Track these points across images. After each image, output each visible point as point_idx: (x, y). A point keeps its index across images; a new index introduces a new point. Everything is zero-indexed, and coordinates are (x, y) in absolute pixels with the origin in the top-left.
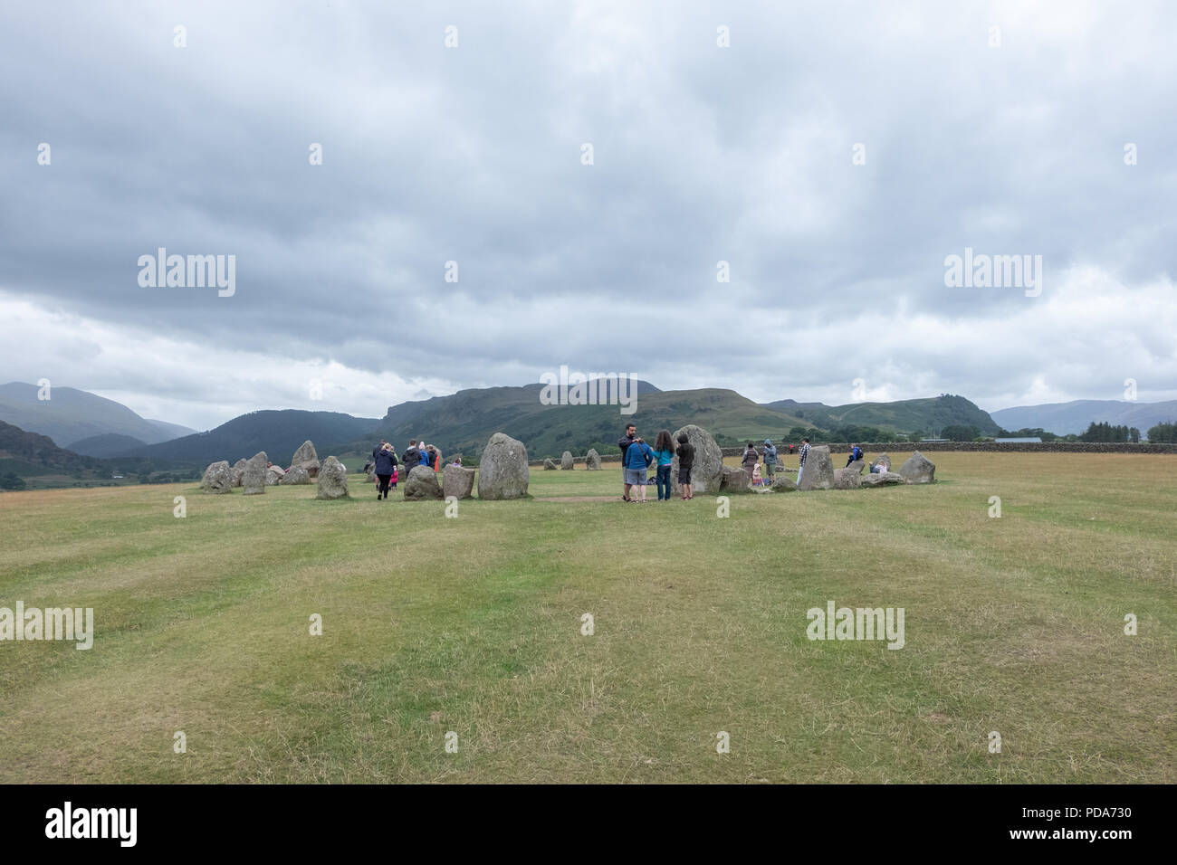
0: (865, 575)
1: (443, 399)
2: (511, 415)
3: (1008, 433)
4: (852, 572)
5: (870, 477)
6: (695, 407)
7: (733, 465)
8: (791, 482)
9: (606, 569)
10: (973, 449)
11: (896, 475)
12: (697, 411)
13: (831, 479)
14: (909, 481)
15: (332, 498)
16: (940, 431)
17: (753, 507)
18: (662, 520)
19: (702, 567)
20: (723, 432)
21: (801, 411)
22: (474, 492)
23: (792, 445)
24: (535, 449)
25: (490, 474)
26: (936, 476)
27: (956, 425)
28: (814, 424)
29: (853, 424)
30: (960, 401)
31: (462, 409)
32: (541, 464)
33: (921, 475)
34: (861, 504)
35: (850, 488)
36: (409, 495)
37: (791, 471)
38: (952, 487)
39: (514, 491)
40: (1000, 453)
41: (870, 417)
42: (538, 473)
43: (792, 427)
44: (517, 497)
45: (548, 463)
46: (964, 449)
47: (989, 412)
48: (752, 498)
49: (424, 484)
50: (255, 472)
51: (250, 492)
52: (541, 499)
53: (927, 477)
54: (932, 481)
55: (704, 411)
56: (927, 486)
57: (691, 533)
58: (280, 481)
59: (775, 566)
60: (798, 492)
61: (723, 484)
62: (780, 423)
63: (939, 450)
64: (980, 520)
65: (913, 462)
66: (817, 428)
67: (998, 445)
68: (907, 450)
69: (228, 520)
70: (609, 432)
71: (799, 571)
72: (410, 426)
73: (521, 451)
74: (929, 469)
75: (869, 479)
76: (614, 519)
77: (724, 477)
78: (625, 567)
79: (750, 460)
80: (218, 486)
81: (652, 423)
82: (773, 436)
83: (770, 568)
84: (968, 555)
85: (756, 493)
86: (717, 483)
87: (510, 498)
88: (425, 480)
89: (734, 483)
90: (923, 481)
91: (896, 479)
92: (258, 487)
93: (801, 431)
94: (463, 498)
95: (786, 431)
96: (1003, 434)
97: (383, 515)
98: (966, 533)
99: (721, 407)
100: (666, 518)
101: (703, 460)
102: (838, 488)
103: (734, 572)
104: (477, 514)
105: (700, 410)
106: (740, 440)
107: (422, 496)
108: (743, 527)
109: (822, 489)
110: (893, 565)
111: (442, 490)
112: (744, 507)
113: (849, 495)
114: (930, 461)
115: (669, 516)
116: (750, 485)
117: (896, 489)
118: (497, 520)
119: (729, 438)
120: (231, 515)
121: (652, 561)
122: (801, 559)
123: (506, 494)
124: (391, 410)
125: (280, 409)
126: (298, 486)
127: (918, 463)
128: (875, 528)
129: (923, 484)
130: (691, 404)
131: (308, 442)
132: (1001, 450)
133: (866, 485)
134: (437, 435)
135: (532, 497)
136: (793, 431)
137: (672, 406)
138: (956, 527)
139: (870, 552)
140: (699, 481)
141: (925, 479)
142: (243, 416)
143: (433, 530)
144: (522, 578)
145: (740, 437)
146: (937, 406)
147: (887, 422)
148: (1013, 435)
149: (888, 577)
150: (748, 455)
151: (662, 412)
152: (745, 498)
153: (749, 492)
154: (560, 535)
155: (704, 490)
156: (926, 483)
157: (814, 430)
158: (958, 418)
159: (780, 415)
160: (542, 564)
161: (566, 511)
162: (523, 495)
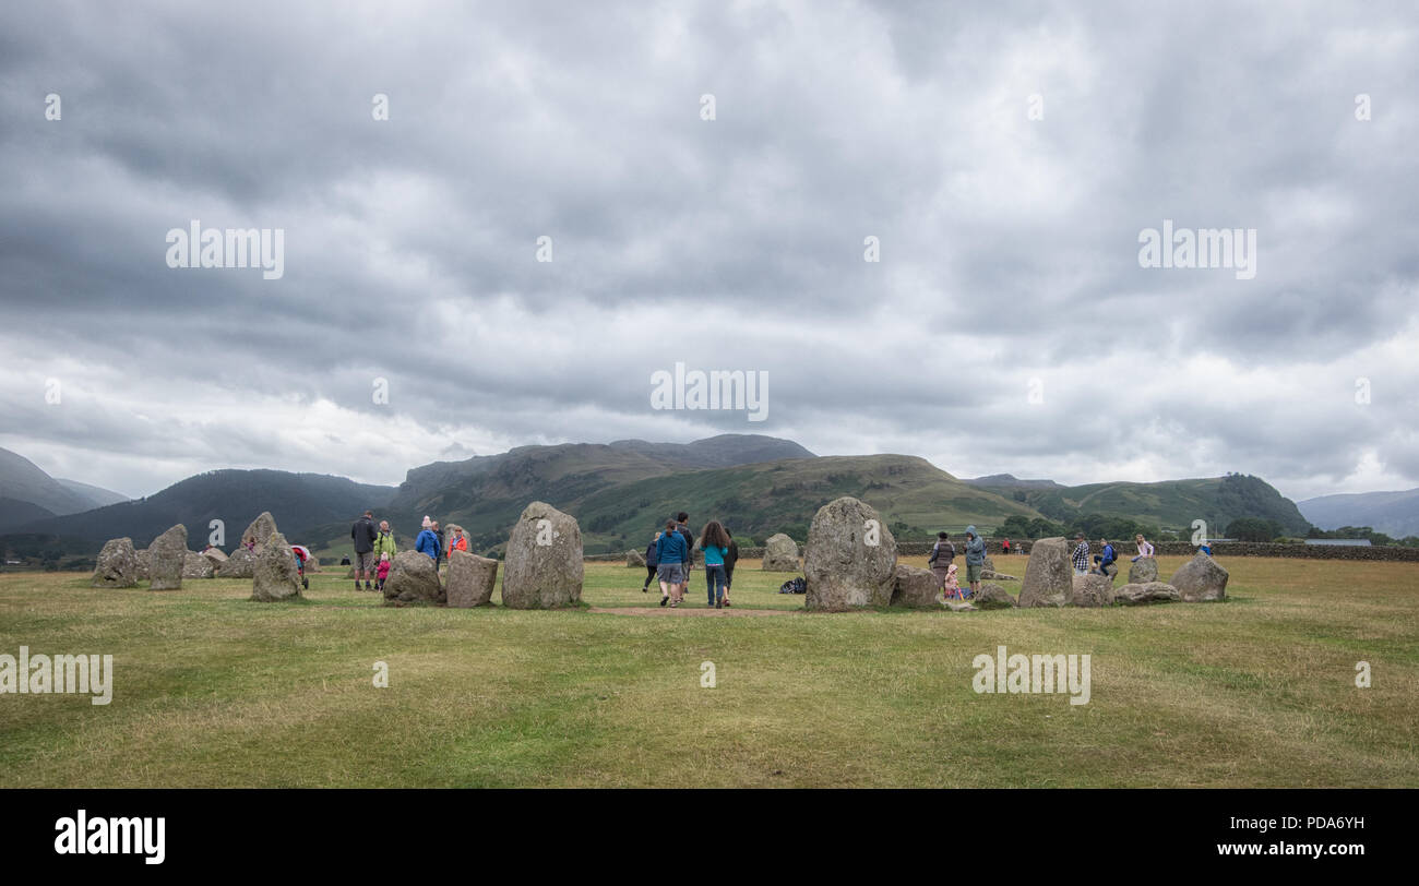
0: (1132, 757)
1: (490, 461)
2: (591, 485)
3: (1322, 532)
4: (1107, 751)
5: (1125, 588)
6: (866, 481)
7: (917, 566)
8: (1004, 594)
9: (669, 734)
10: (1274, 553)
11: (1167, 588)
12: (868, 487)
13: (1068, 590)
14: (1188, 598)
15: (274, 599)
16: (1224, 527)
17: (940, 631)
18: (789, 650)
19: (844, 735)
20: (908, 519)
21: (1023, 493)
22: (496, 597)
23: (1007, 541)
24: (624, 537)
25: (522, 568)
26: (1227, 592)
27: (1248, 518)
28: (1040, 511)
29: (1099, 512)
30: (1254, 483)
31: (516, 475)
32: (623, 558)
33: (1205, 589)
34: (1117, 629)
35: (1097, 605)
36: (392, 597)
37: (1006, 578)
38: (1255, 608)
39: (558, 596)
40: (1314, 561)
41: (1123, 504)
42: (616, 572)
43: (1009, 515)
44: (563, 607)
45: (632, 557)
46: (1262, 553)
47: (1295, 502)
48: (942, 616)
49: (415, 580)
50: (167, 557)
51: (159, 586)
52: (602, 610)
53: (1216, 592)
54: (1223, 598)
55: (880, 487)
56: (1216, 605)
57: (833, 671)
58: (216, 572)
59: (973, 737)
60: (1017, 611)
61: (897, 594)
62: (988, 508)
63: (1226, 554)
64: (1311, 661)
65: (1194, 567)
66: (1044, 518)
67: (1310, 548)
68: (1178, 553)
69: (85, 628)
70: (735, 515)
71: (1014, 745)
72: (440, 498)
73: (572, 532)
74: (1219, 579)
75: (1126, 592)
76: (710, 645)
77: (898, 582)
78: (705, 732)
79: (941, 558)
80: (115, 576)
81: (800, 504)
82: (980, 528)
83: (963, 738)
84: (1305, 722)
85: (948, 609)
86: (886, 592)
87: (552, 606)
88: (417, 574)
89: (915, 592)
90: (1208, 598)
91: (1168, 593)
92: (171, 579)
93: (1021, 521)
94: (477, 605)
95: (1001, 521)
96: (1315, 533)
97: (334, 627)
98: (1293, 682)
99: (904, 482)
100: (795, 646)
101: (866, 554)
102: (1077, 605)
103: (898, 746)
104: (486, 631)
105: (873, 486)
106: (930, 532)
107: (411, 599)
108: (922, 665)
109: (1054, 605)
110: (1181, 738)
111: (445, 591)
112: (926, 631)
113: (1097, 616)
114: (1220, 567)
115: (802, 643)
116: (939, 597)
117: (1169, 609)
118: (515, 641)
119: (915, 529)
120: (98, 621)
121: (755, 721)
122: (1018, 724)
123: (545, 600)
124: (411, 474)
125: (249, 467)
126: (243, 580)
127: (1202, 569)
128: (1142, 671)
129: (1209, 601)
130: (860, 477)
131: (267, 515)
132: (1315, 556)
133: (1122, 601)
134: (479, 512)
135: (588, 606)
136: (1009, 522)
137: (831, 479)
138: (1276, 671)
139: (1139, 713)
140: (859, 587)
141: (1211, 595)
142: (194, 477)
143: (403, 656)
144: (519, 746)
145: (931, 527)
146: (1221, 490)
147: (1147, 511)
148: (1328, 535)
149: (1172, 761)
150: (939, 550)
151: (816, 487)
152: (930, 616)
153: (938, 607)
154: (615, 669)
155: (865, 603)
156: (1214, 601)
157: (1041, 520)
158: (1251, 508)
159: (988, 496)
160: (564, 719)
161: (632, 631)
162: (574, 604)
